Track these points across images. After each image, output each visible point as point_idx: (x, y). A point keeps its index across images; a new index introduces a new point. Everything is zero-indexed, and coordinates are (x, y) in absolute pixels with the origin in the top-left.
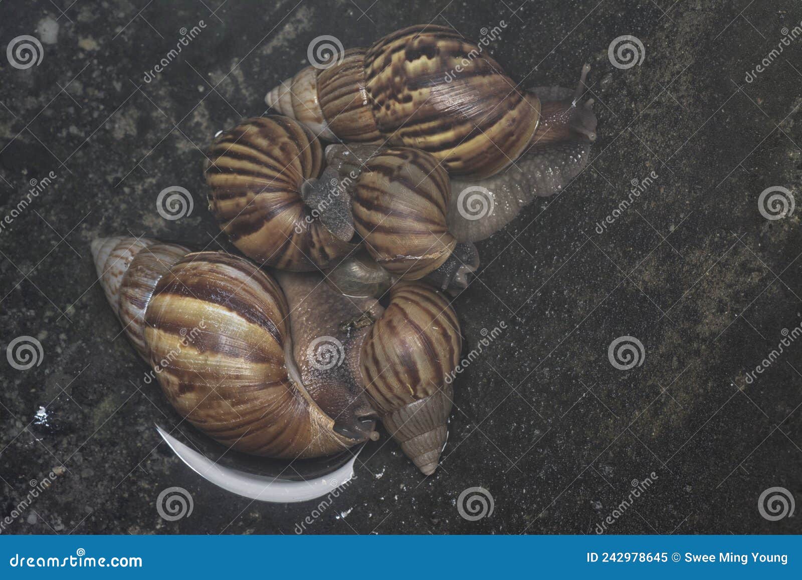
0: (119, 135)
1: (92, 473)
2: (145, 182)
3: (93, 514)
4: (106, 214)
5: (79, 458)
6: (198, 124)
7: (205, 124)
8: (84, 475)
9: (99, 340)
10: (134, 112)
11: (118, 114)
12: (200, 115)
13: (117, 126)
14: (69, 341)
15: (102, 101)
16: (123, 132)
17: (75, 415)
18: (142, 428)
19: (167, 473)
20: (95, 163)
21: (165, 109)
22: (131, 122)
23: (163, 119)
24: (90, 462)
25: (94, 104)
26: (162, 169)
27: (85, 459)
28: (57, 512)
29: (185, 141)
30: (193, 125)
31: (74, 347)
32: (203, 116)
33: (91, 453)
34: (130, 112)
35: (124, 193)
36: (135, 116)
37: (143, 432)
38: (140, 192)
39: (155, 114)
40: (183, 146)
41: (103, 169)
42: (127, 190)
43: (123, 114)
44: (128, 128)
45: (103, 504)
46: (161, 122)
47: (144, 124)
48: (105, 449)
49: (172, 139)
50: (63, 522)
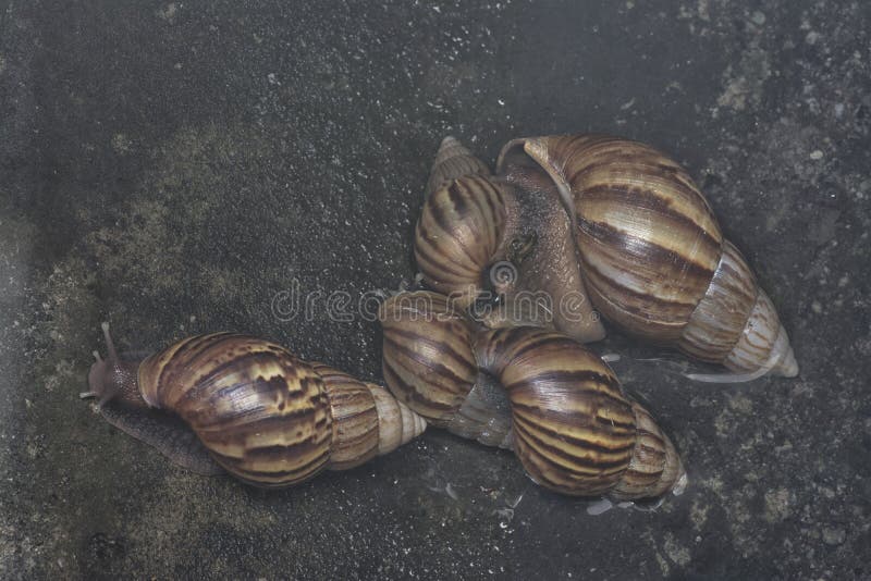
0: (783, 493)
1: (784, 154)
2: (753, 445)
3: (779, 116)
4: (789, 406)
5: (799, 168)
6: (701, 507)
7: (695, 508)
8: (792, 152)
9: (788, 283)
10: (770, 518)
11: (785, 515)
12: (700, 515)
13: (786, 503)
14: (816, 279)
15: (802, 525)
16: (780, 497)
17: (805, 209)
18: (739, 200)
19: (710, 160)
20: (805, 460)
21: (737, 522)
22: (771, 508)
23: (738, 512)
24: (787, 166)
25: (810, 521)
26: (736, 459)
27: (793, 167)
28: (815, 117)
29: (714, 489)
30: (707, 507)
31: (811, 274)
32: (697, 516)
33: (786, 174)
34: (773, 518)
35: (774, 432)
36: (768, 514)
37: (737, 196)
38: (757, 435)
39: (748, 517)
40: (716, 484)
41: (796, 455)
42: (771, 435)
43: (781, 515)
44: (774, 501)
45: (771, 127)
46: (740, 508)
47: (757, 505)
48: (774, 178)
49: (728, 490)
50: (808, 106)
